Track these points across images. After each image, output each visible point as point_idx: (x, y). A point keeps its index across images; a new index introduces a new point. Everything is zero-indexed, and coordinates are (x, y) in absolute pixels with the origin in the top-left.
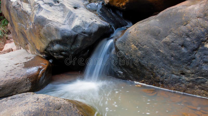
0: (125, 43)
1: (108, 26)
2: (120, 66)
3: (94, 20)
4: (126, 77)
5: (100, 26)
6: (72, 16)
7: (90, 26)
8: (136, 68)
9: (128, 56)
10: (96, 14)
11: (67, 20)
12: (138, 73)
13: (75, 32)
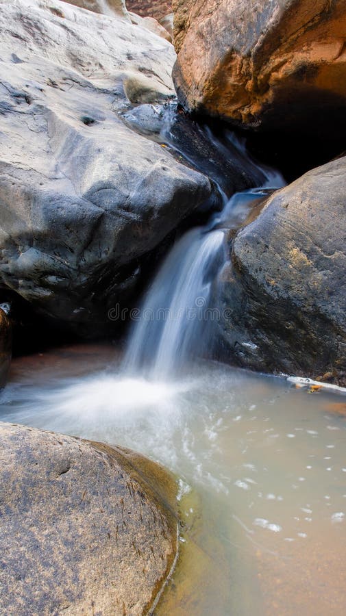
0: (267, 242)
1: (205, 186)
2: (247, 326)
3: (158, 164)
4: (268, 364)
5: (180, 184)
6: (81, 152)
7: (145, 183)
8: (303, 332)
9: (276, 289)
10: (160, 144)
11: (63, 163)
12: (310, 347)
13: (95, 204)
